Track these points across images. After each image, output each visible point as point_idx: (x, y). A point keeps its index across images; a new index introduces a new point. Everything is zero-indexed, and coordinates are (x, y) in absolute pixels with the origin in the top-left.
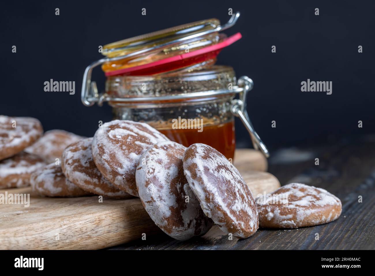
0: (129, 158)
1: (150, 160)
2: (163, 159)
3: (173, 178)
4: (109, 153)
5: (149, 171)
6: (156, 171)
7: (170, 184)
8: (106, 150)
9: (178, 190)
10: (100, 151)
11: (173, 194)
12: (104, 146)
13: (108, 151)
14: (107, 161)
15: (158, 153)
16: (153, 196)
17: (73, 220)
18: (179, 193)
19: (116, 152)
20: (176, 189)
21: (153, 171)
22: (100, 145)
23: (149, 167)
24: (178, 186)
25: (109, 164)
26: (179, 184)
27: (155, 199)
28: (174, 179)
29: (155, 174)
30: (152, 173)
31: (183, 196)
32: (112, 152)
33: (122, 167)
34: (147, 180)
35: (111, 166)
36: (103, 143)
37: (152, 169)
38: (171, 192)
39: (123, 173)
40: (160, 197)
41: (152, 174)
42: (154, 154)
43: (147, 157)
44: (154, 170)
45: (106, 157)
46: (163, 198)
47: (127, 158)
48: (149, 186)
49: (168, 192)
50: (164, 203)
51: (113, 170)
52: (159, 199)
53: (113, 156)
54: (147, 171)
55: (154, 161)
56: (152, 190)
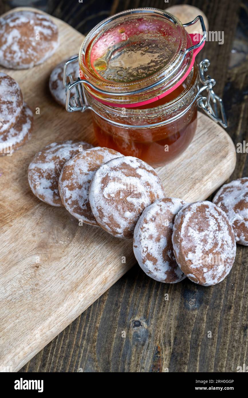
0: (125, 218)
1: (143, 239)
2: (153, 234)
3: (163, 249)
4: (108, 216)
5: (143, 251)
6: (149, 249)
7: (162, 255)
8: (105, 214)
9: (170, 257)
10: (100, 214)
11: (165, 262)
12: (103, 209)
13: (107, 214)
14: (107, 224)
15: (148, 229)
16: (150, 269)
17: (87, 290)
18: (170, 258)
19: (113, 214)
20: (168, 256)
21: (146, 250)
22: (99, 208)
23: (143, 246)
24: (169, 253)
25: (109, 226)
26: (170, 251)
27: (152, 271)
28: (165, 248)
29: (148, 252)
30: (146, 251)
31: (174, 259)
32: (110, 215)
33: (120, 228)
34: (143, 258)
35: (111, 228)
36: (100, 205)
37: (146, 247)
38: (164, 260)
39: (122, 232)
40: (156, 268)
41: (146, 253)
42: (145, 231)
43: (140, 236)
44: (147, 248)
45: (105, 220)
46: (158, 269)
47: (123, 217)
48: (146, 263)
49: (162, 262)
50: (160, 271)
51: (113, 231)
52: (155, 271)
53: (111, 218)
54: (142, 251)
55: (146, 239)
56: (149, 265)
